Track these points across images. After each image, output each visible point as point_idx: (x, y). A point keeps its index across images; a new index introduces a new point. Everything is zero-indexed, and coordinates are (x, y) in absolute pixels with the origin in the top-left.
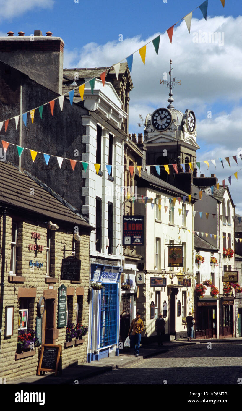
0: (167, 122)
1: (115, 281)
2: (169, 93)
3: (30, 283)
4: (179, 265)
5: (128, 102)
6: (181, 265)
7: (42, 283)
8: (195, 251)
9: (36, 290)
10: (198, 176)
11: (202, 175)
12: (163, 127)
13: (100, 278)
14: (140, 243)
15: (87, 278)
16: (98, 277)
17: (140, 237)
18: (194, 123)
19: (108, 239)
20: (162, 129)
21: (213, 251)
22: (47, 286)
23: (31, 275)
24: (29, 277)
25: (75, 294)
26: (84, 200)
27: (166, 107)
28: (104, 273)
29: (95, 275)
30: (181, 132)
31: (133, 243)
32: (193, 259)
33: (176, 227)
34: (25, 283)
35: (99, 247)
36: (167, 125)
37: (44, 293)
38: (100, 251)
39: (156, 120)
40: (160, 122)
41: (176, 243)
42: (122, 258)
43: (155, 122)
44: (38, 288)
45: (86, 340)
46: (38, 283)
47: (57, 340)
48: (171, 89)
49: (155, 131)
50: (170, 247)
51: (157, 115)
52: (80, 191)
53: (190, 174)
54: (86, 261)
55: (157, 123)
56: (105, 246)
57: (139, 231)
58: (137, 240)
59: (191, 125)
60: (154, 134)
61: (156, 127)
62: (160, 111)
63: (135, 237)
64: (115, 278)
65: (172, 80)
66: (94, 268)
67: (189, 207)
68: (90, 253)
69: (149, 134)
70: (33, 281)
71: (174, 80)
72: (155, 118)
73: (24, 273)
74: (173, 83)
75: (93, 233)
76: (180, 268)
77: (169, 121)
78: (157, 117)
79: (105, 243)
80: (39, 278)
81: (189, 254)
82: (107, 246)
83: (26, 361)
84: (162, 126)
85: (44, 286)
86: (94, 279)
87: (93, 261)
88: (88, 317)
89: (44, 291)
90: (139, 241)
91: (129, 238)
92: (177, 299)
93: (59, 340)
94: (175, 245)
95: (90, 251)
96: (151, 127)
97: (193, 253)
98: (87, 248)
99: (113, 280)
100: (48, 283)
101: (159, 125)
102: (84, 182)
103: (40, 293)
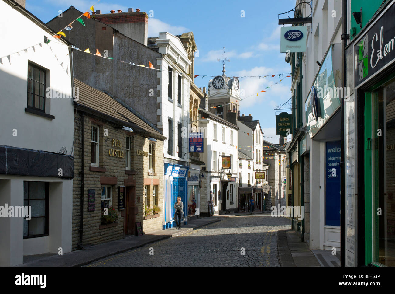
0: (221, 84)
1: (183, 176)
2: (223, 67)
3: (111, 173)
4: (228, 168)
5: (193, 59)
6: (230, 168)
7: (122, 174)
8: (238, 160)
9: (117, 179)
10: (241, 115)
11: (243, 115)
12: (220, 87)
13: (172, 173)
14: (201, 151)
15: (161, 173)
16: (170, 173)
17: (201, 147)
18: (239, 85)
19: (178, 147)
20: (218, 88)
21: (250, 161)
22: (127, 177)
23: (112, 168)
24: (110, 169)
25: (152, 184)
26: (159, 118)
27: (221, 75)
28: (175, 170)
29: (167, 171)
30: (231, 90)
31: (196, 151)
32: (237, 165)
33: (227, 144)
34: (106, 173)
35: (170, 152)
36: (221, 86)
37: (124, 181)
38: (172, 155)
39: (215, 83)
40: (217, 84)
41: (227, 154)
42: (188, 161)
43: (214, 84)
44: (119, 178)
45: (161, 215)
46: (118, 174)
47: (137, 215)
48: (224, 64)
49: (214, 90)
50: (222, 157)
51: (215, 80)
52: (156, 112)
53: (236, 113)
54: (160, 161)
55: (215, 85)
56: (176, 152)
57: (200, 142)
58: (199, 149)
59: (237, 86)
60: (213, 92)
61: (215, 87)
62: (217, 78)
63: (197, 147)
64: (183, 174)
65: (225, 59)
66: (166, 165)
67: (235, 132)
68: (163, 156)
69: (211, 92)
70: (114, 172)
71: (226, 59)
72: (214, 82)
73: (105, 165)
74: (226, 61)
75: (166, 142)
76: (229, 170)
77: (223, 83)
78: (216, 81)
79: (176, 150)
80: (120, 170)
81: (235, 162)
82: (177, 152)
83: (110, 230)
84: (218, 86)
85: (125, 176)
86: (167, 174)
87: (166, 161)
88: (163, 199)
89: (125, 180)
90: (200, 149)
91: (194, 147)
92: (227, 189)
93: (139, 215)
94: (226, 156)
95: (163, 154)
96: (212, 87)
97: (237, 161)
98: (161, 151)
99: (182, 176)
100: (128, 174)
101: (217, 86)
102: (158, 106)
103: (121, 181)
